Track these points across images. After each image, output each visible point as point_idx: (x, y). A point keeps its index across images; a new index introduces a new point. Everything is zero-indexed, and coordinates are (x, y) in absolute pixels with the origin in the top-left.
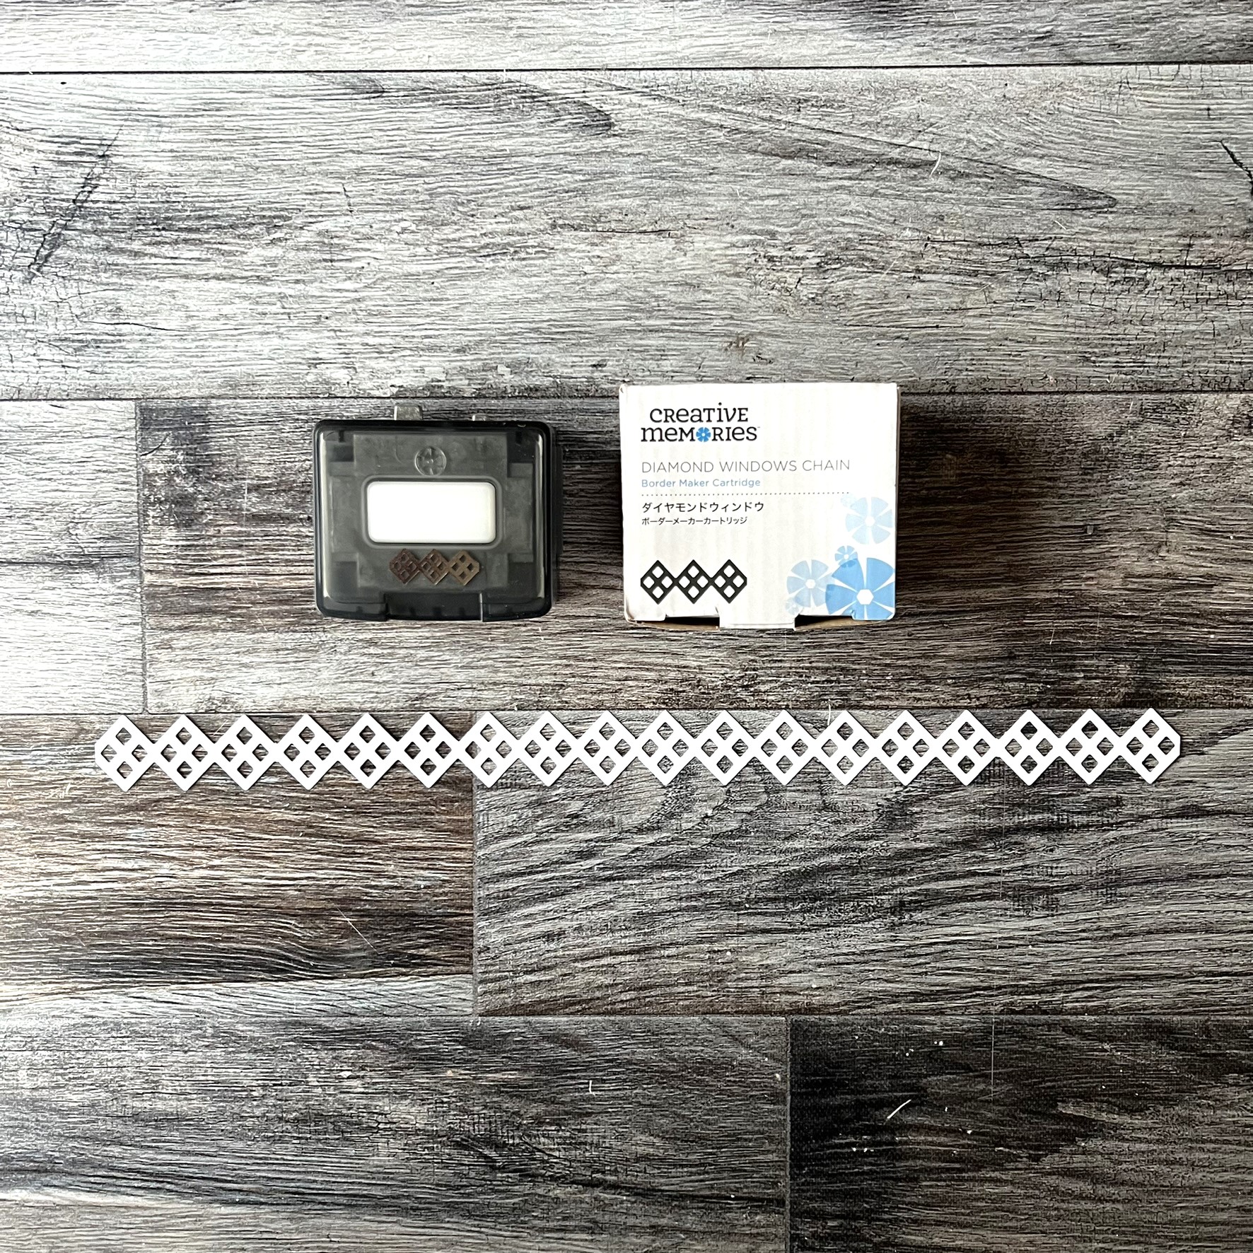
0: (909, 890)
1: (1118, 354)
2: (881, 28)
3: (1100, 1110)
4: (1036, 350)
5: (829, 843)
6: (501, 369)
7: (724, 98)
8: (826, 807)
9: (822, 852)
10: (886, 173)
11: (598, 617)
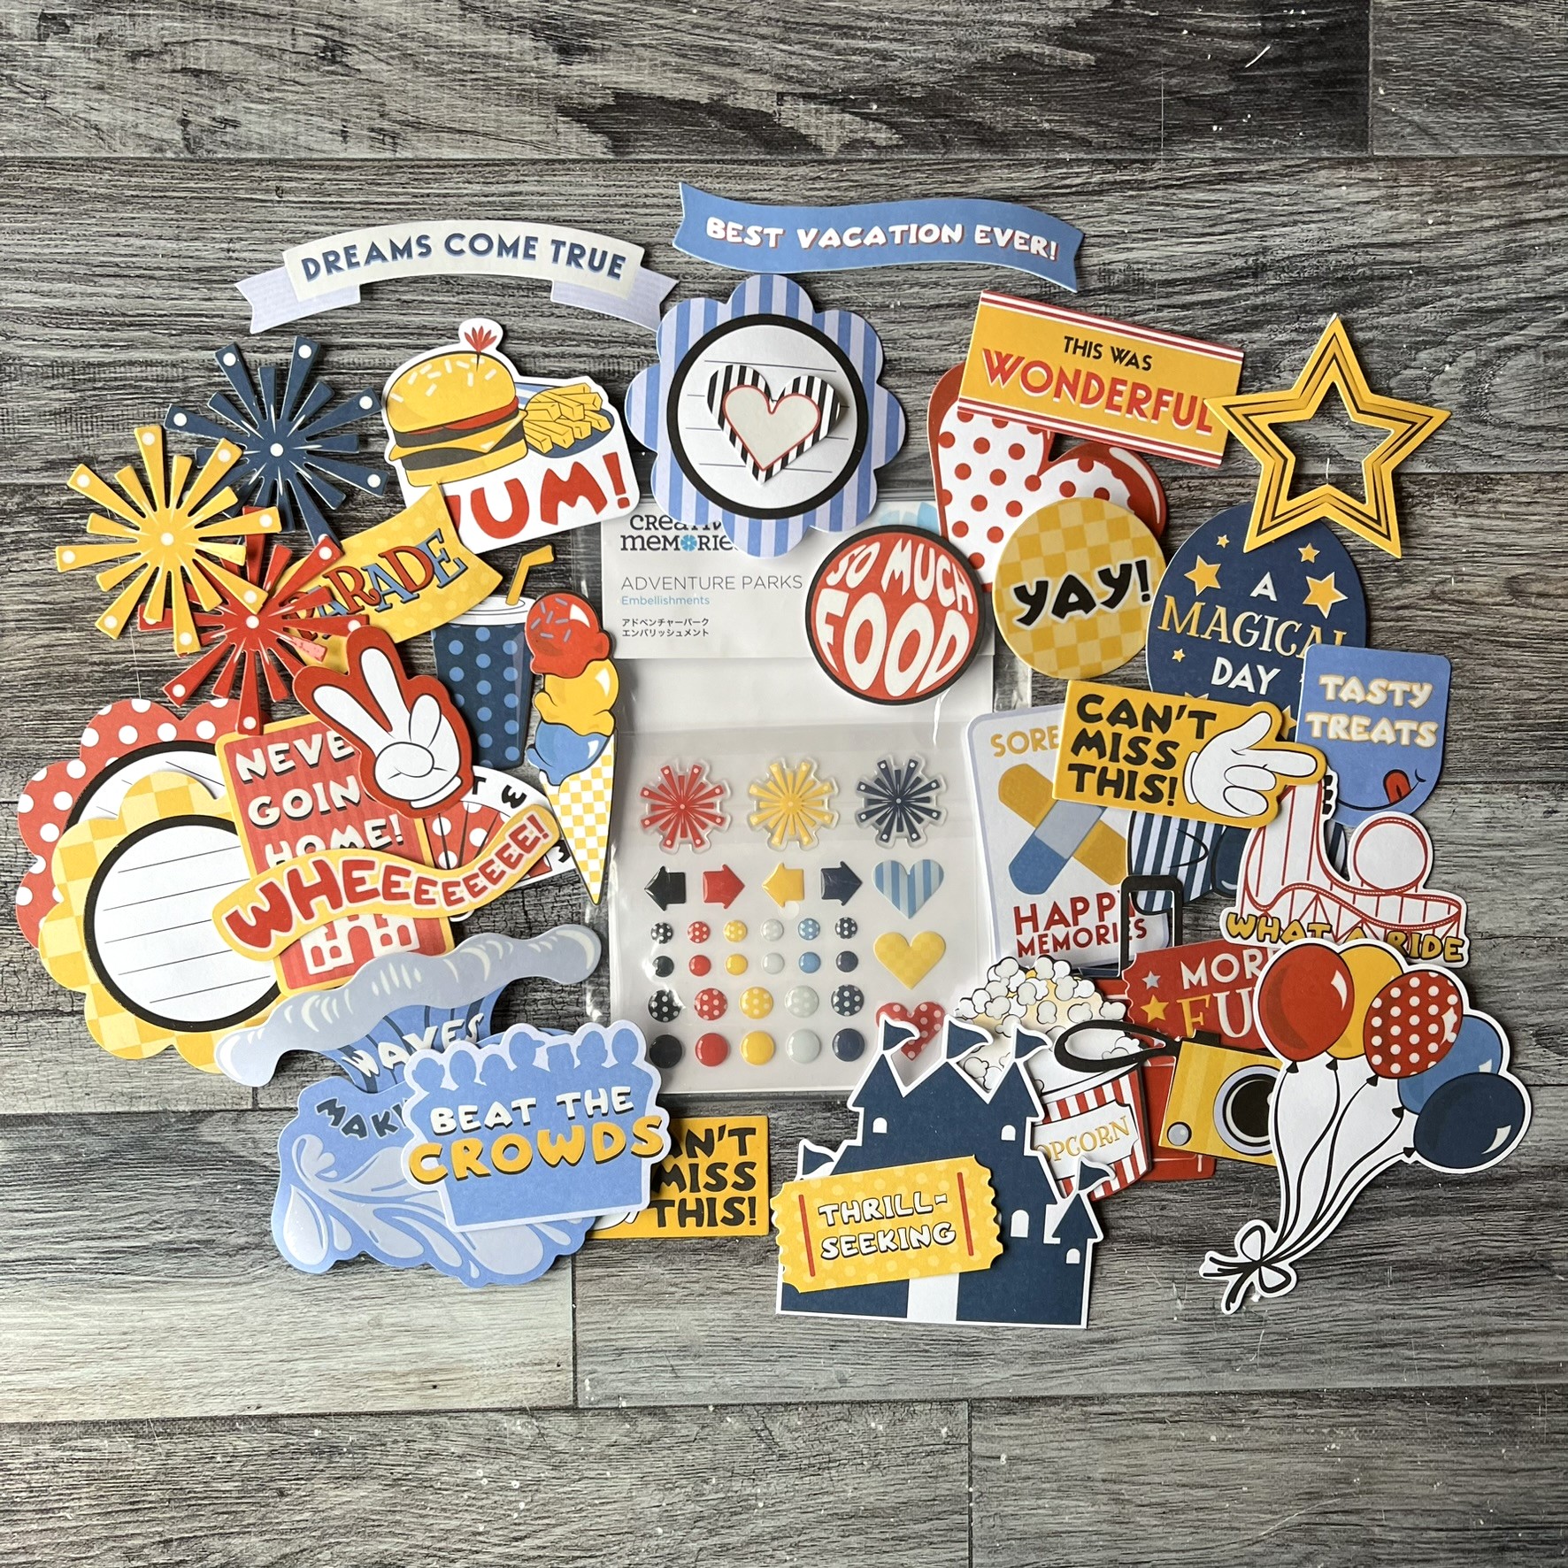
0: (1249, 290)
3: (1051, 57)
11: (1556, 567)
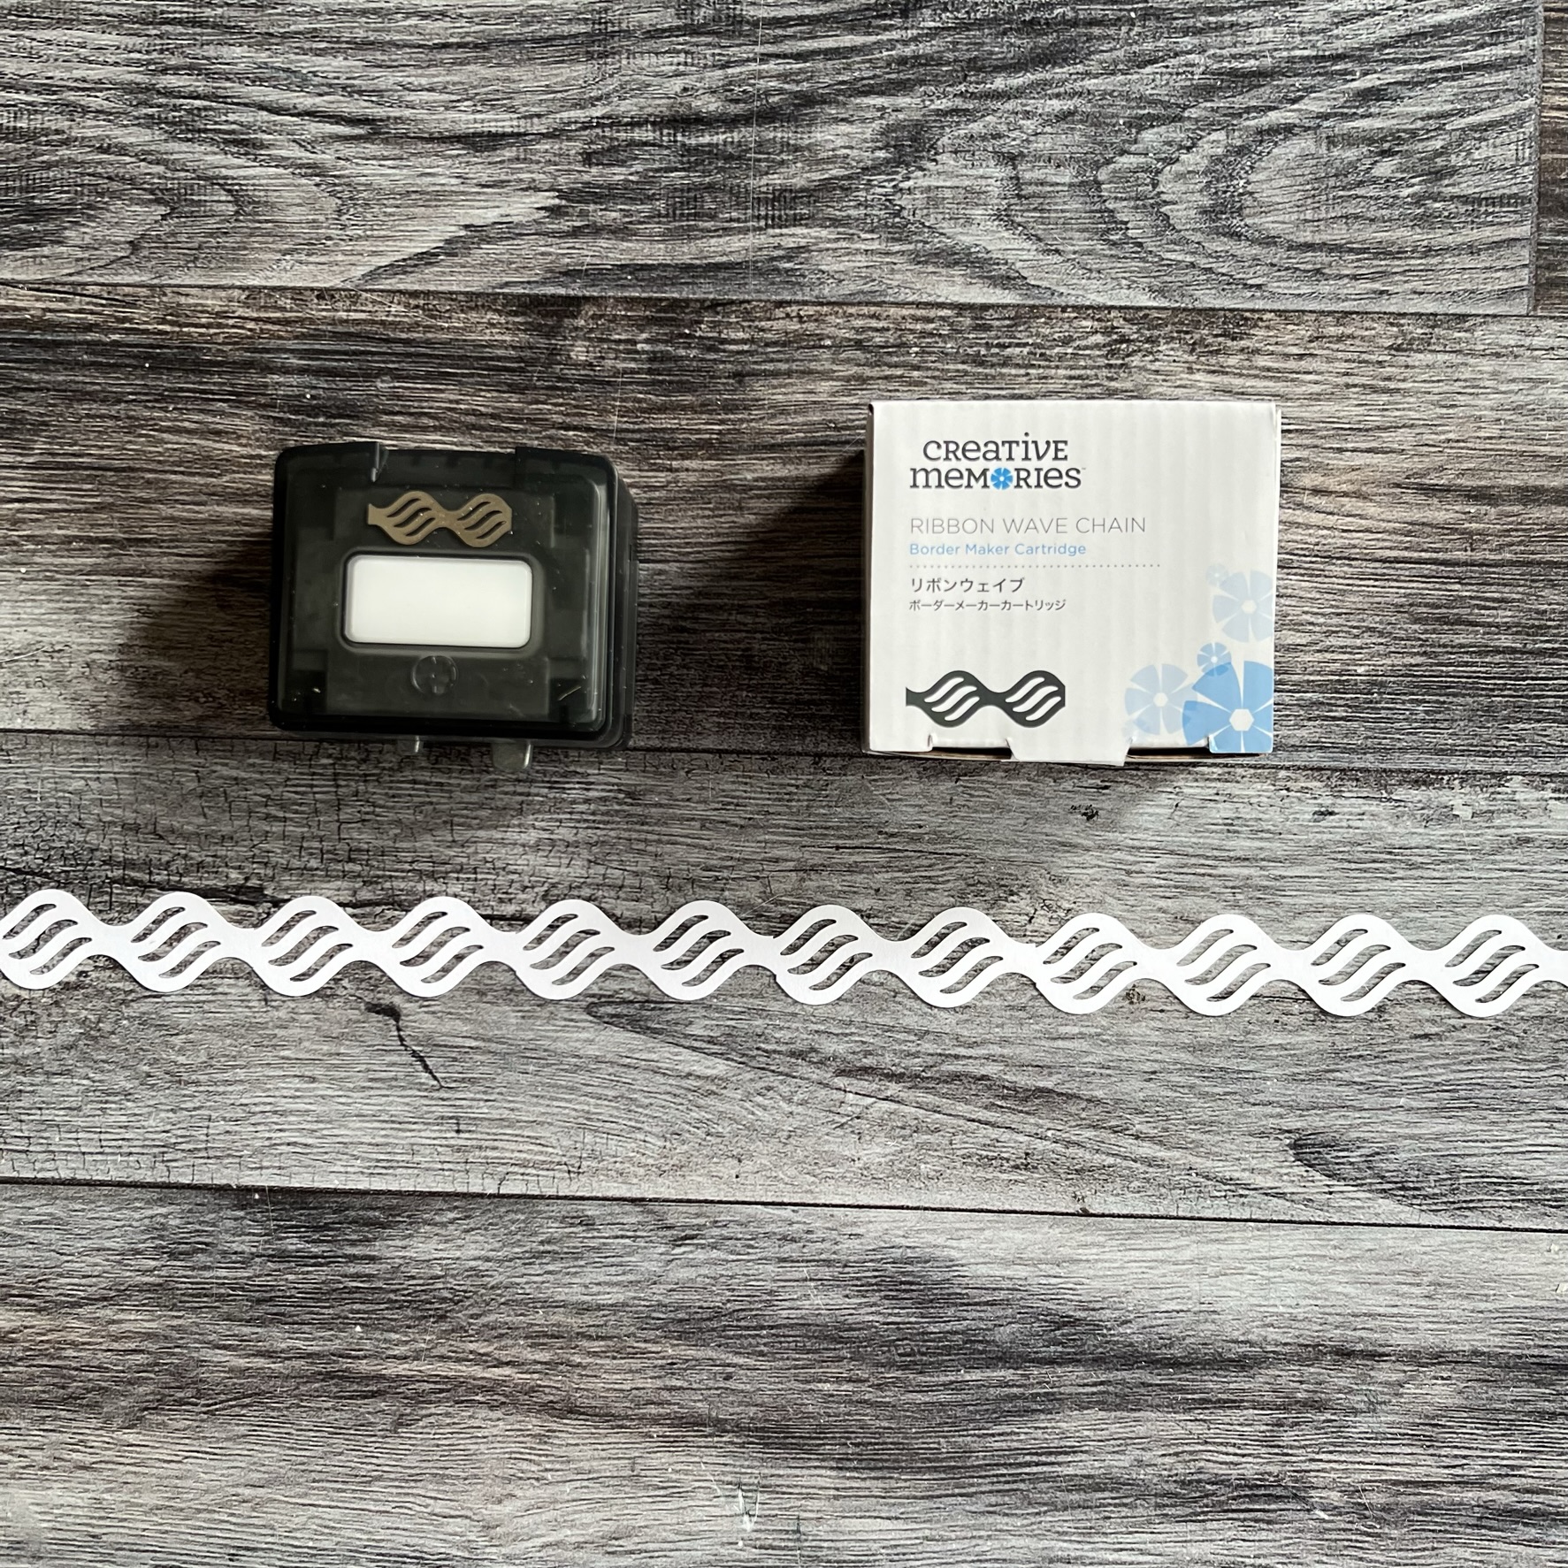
1: (587, 801)
2: (909, 1261)
4: (700, 811)
5: (1010, 105)
6: (1466, 813)
7: (1133, 1176)
8: (1012, 159)
9: (1019, 93)
10: (905, 1062)
